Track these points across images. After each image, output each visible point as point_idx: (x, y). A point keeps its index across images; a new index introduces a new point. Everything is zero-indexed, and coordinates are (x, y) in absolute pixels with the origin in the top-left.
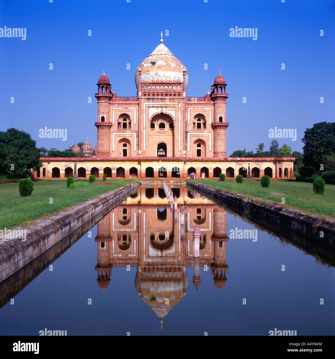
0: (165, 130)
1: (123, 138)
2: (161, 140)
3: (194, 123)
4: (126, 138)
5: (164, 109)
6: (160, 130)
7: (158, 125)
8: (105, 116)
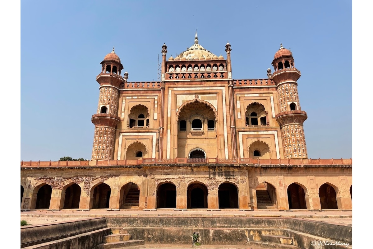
0: (202, 130)
1: (135, 141)
2: (195, 146)
3: (247, 119)
4: (139, 141)
5: (200, 96)
6: (194, 130)
7: (191, 122)
8: (108, 106)
